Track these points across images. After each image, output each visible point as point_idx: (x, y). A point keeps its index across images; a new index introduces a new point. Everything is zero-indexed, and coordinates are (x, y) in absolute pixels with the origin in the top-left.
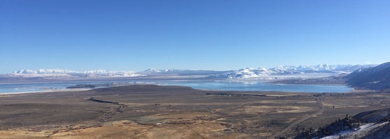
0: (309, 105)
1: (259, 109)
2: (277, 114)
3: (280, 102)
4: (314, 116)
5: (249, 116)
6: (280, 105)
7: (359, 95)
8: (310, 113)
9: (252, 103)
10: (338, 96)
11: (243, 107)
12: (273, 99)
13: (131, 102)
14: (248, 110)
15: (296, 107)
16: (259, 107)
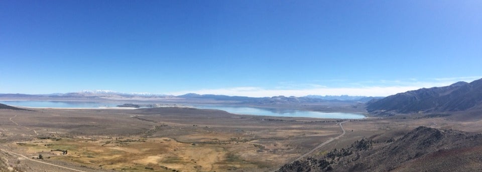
0: (333, 129)
1: (290, 133)
2: (306, 138)
3: (309, 126)
4: (337, 138)
5: (281, 139)
6: (309, 129)
7: (372, 120)
8: (333, 136)
9: (283, 127)
10: (354, 121)
11: (275, 130)
12: (302, 124)
13: (172, 121)
14: (281, 134)
15: (322, 131)
16: (290, 131)
